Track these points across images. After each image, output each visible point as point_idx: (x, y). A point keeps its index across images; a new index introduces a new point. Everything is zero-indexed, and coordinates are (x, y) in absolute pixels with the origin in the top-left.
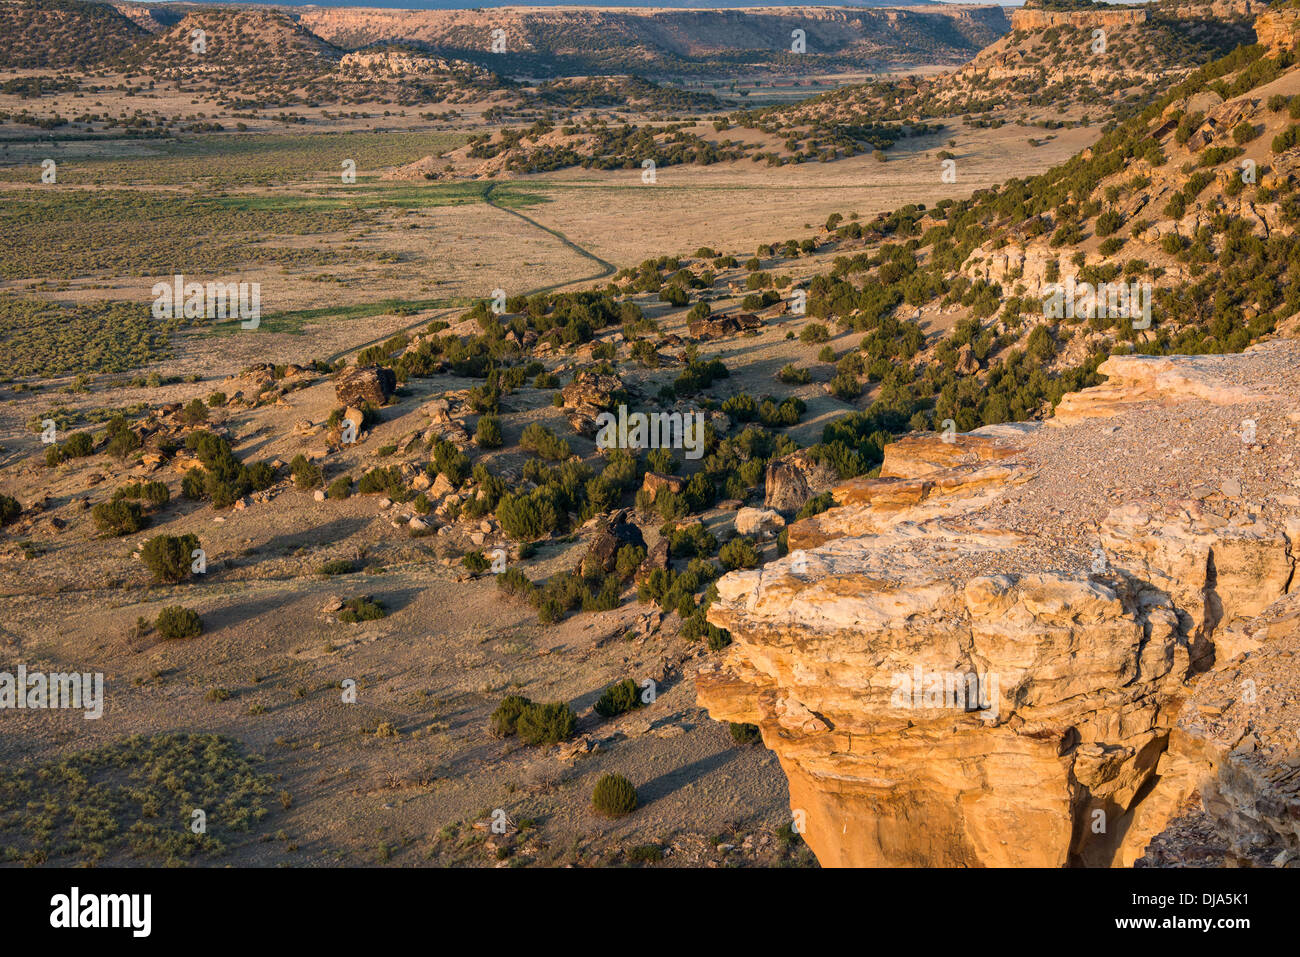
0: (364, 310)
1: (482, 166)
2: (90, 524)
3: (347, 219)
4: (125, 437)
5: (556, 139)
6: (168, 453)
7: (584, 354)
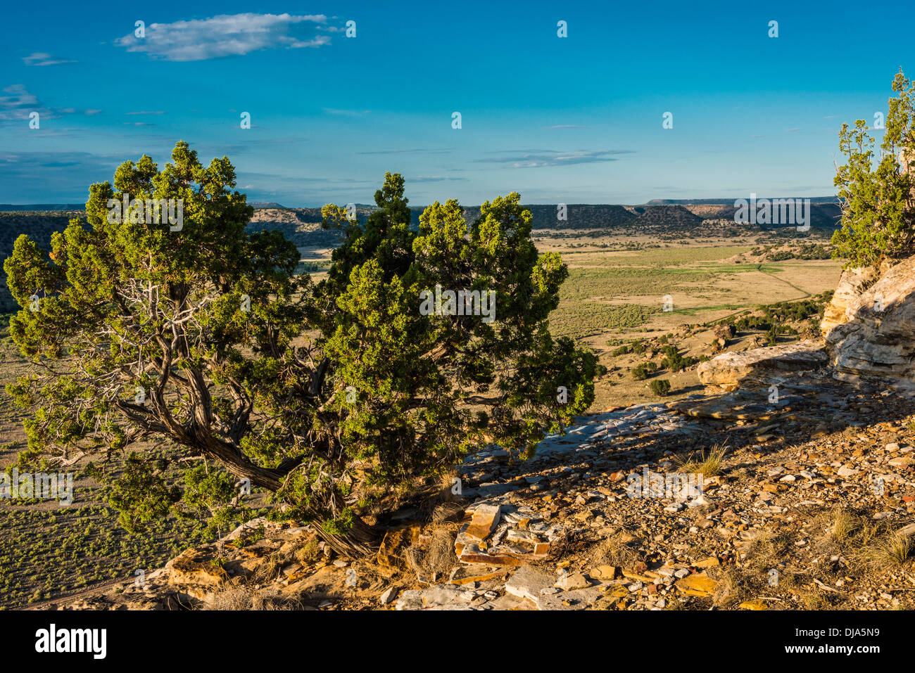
0: (715, 308)
1: (756, 260)
2: (630, 375)
3: (708, 277)
4: (639, 347)
5: (785, 248)
6: (655, 353)
7: (805, 324)
